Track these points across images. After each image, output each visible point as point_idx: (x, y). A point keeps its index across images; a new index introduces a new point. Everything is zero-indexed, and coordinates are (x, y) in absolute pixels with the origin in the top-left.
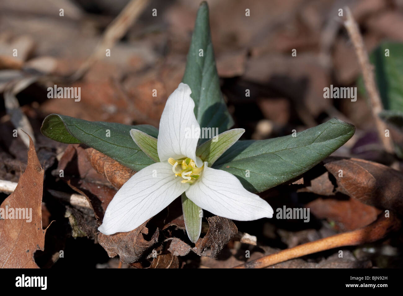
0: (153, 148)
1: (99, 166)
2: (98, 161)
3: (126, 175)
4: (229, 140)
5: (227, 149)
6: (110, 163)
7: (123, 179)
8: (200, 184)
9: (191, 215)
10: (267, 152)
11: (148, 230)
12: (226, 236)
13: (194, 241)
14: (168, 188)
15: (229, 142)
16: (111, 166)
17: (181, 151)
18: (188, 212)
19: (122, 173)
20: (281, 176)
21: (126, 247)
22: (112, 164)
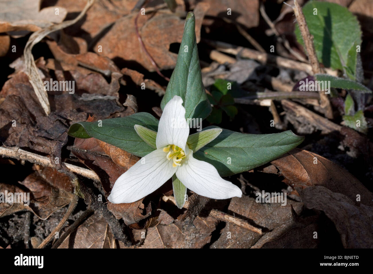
0: (152, 138)
1: (106, 150)
2: (105, 146)
3: (126, 160)
4: (210, 137)
5: (208, 143)
6: (114, 149)
7: (124, 162)
8: (187, 166)
9: (179, 188)
10: (237, 146)
11: (144, 206)
12: (202, 206)
13: (180, 207)
14: (162, 169)
15: (210, 138)
16: (115, 151)
17: (174, 142)
18: (176, 185)
19: (123, 157)
20: (246, 167)
21: (128, 216)
22: (116, 150)
